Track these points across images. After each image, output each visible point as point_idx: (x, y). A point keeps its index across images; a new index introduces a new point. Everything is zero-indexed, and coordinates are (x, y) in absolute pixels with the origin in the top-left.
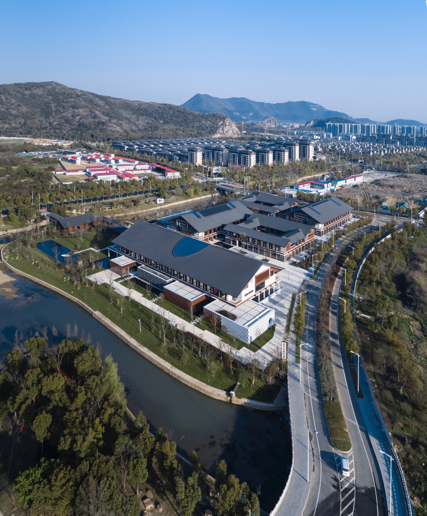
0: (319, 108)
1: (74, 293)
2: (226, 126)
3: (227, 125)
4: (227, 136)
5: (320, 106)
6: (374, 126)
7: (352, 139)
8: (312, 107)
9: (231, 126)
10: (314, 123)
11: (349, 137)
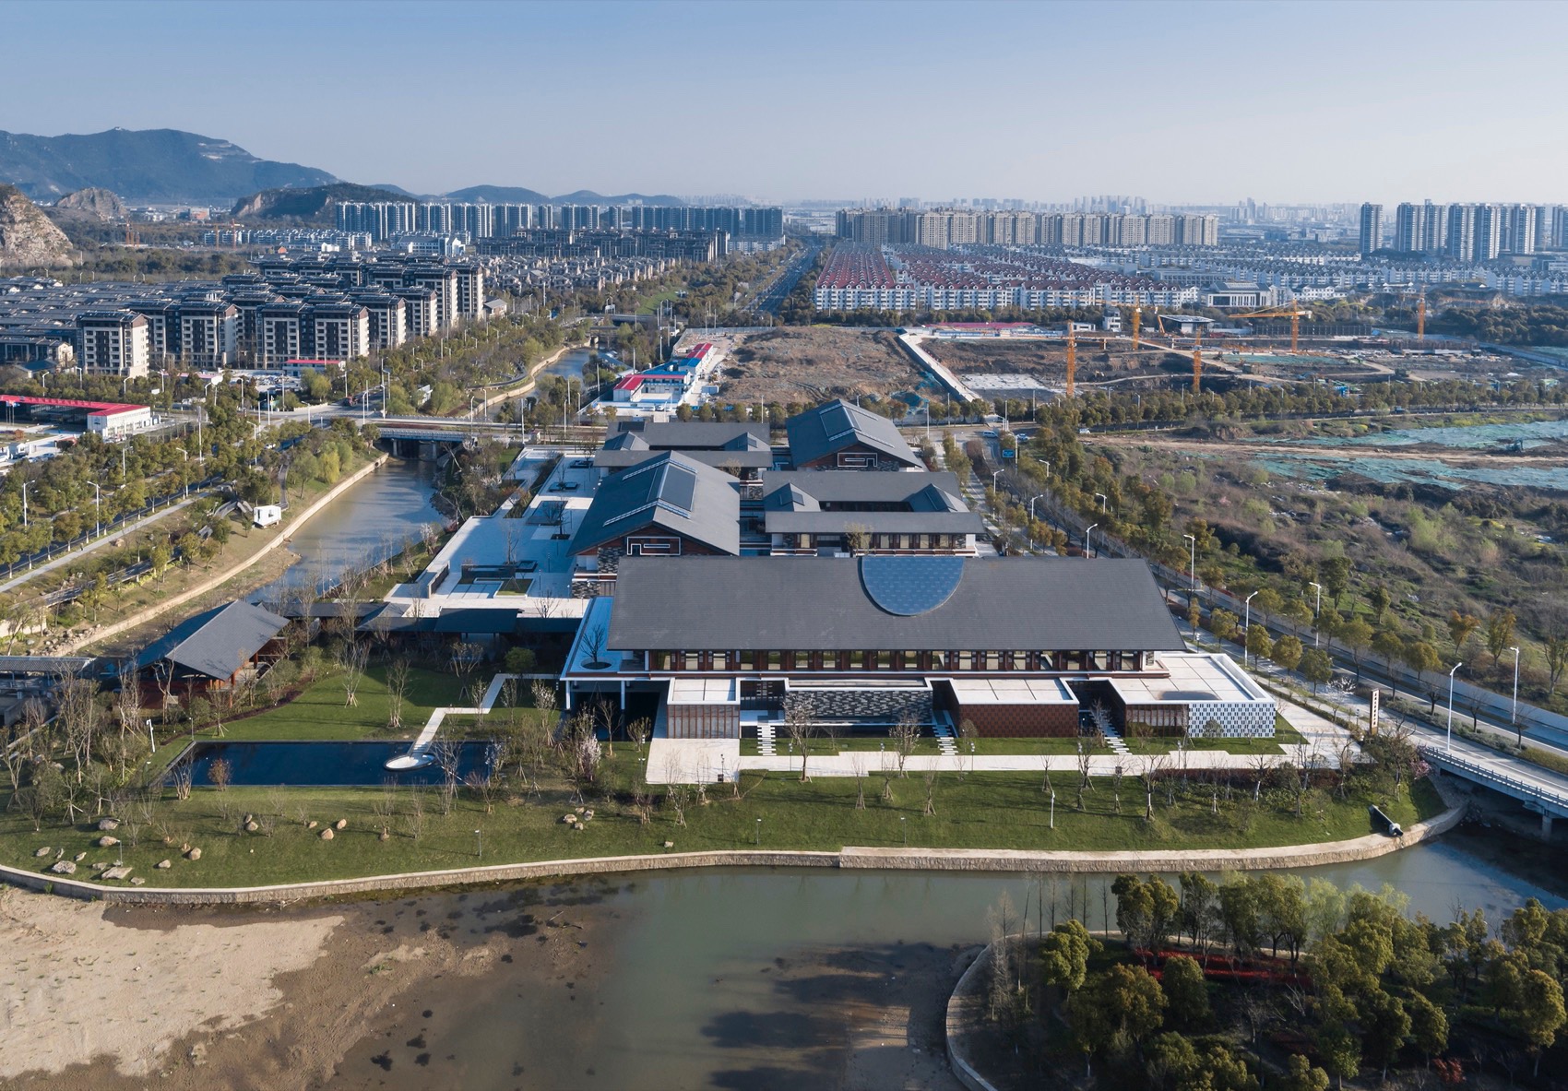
0: (232, 153)
1: (676, 841)
2: (12, 221)
3: (18, 218)
4: (27, 262)
5: (234, 147)
6: (410, 208)
7: (450, 249)
8: (205, 150)
9: (37, 225)
10: (264, 202)
11: (443, 242)
